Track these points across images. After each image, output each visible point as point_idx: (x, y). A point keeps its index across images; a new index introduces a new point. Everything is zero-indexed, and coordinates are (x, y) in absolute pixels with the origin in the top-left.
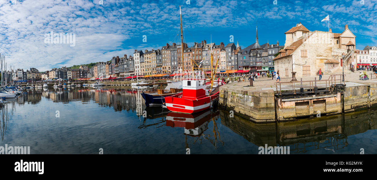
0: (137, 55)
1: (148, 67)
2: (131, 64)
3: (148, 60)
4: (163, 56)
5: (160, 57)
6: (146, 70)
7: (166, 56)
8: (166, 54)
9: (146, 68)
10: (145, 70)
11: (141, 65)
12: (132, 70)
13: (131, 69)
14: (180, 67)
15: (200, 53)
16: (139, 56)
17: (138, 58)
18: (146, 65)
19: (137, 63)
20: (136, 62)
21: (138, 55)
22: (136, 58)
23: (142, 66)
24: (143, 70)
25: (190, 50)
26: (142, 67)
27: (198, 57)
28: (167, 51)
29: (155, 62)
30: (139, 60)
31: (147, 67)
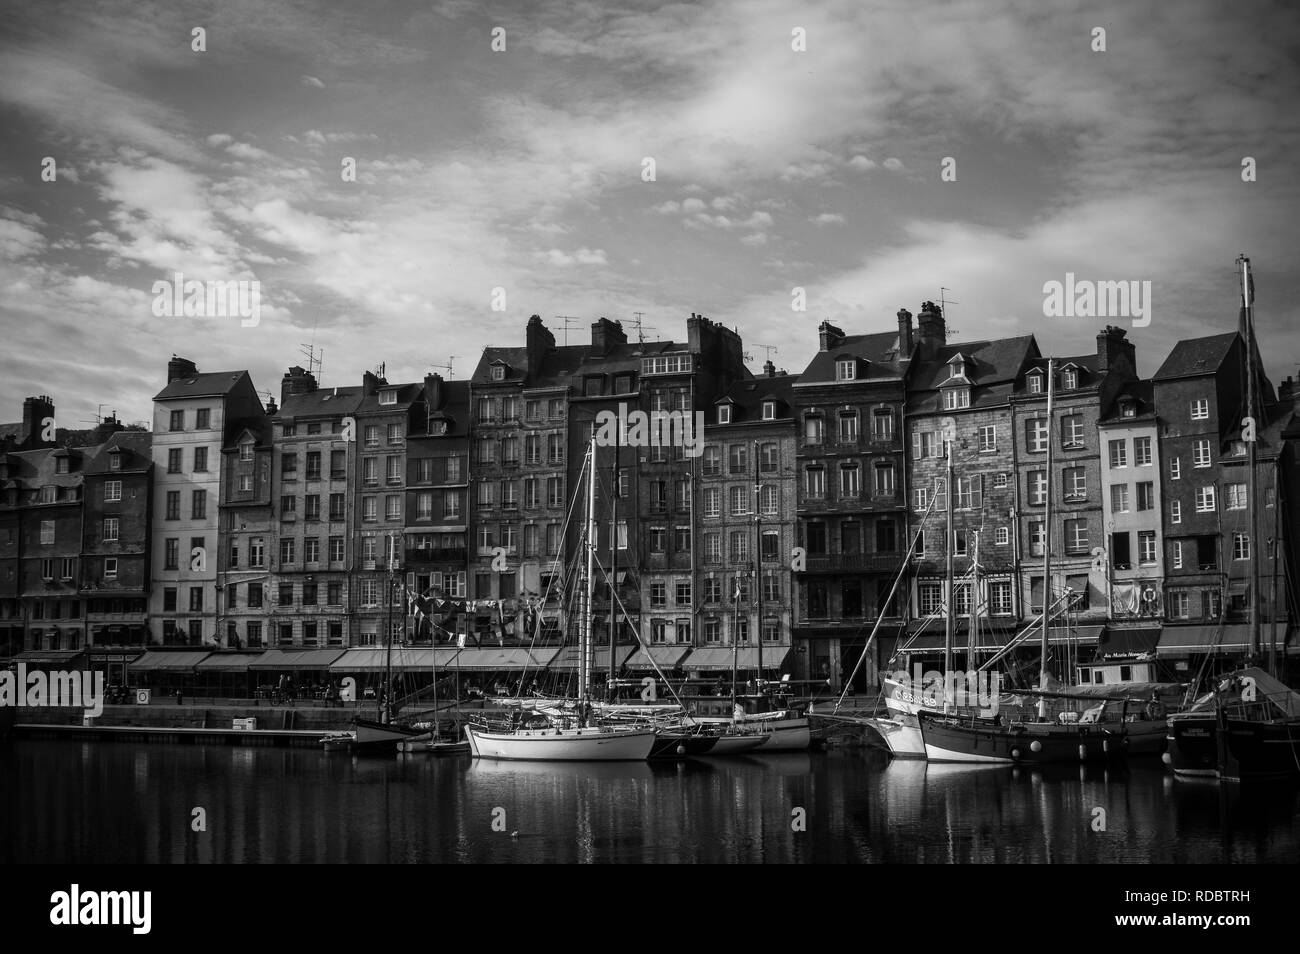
0: (190, 417)
1: (315, 566)
2: (114, 511)
3: (313, 488)
4: (488, 453)
5: (454, 467)
6: (285, 598)
7: (514, 452)
8: (522, 435)
9: (289, 567)
10: (271, 589)
11: (227, 535)
12: (123, 579)
13: (112, 575)
14: (672, 582)
15: (885, 428)
16: (211, 438)
17: (201, 453)
18: (284, 542)
19: (186, 504)
20: (174, 496)
21: (202, 422)
22: (175, 454)
23: (242, 545)
24: (256, 595)
25: (782, 410)
26: (243, 557)
27: (866, 475)
28: (535, 399)
29: (397, 509)
30: (210, 481)
31: (298, 564)
